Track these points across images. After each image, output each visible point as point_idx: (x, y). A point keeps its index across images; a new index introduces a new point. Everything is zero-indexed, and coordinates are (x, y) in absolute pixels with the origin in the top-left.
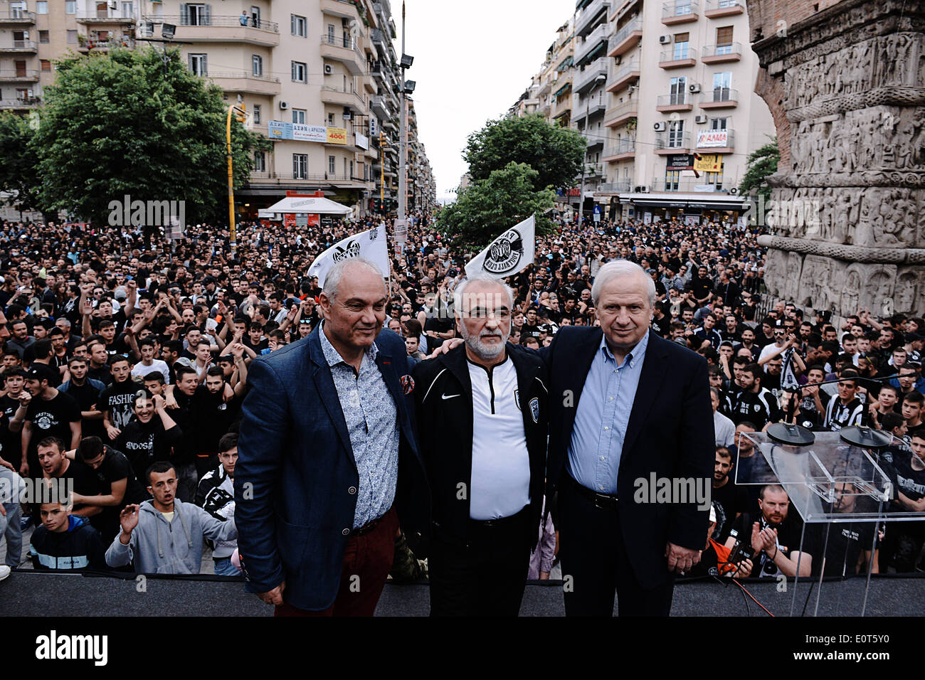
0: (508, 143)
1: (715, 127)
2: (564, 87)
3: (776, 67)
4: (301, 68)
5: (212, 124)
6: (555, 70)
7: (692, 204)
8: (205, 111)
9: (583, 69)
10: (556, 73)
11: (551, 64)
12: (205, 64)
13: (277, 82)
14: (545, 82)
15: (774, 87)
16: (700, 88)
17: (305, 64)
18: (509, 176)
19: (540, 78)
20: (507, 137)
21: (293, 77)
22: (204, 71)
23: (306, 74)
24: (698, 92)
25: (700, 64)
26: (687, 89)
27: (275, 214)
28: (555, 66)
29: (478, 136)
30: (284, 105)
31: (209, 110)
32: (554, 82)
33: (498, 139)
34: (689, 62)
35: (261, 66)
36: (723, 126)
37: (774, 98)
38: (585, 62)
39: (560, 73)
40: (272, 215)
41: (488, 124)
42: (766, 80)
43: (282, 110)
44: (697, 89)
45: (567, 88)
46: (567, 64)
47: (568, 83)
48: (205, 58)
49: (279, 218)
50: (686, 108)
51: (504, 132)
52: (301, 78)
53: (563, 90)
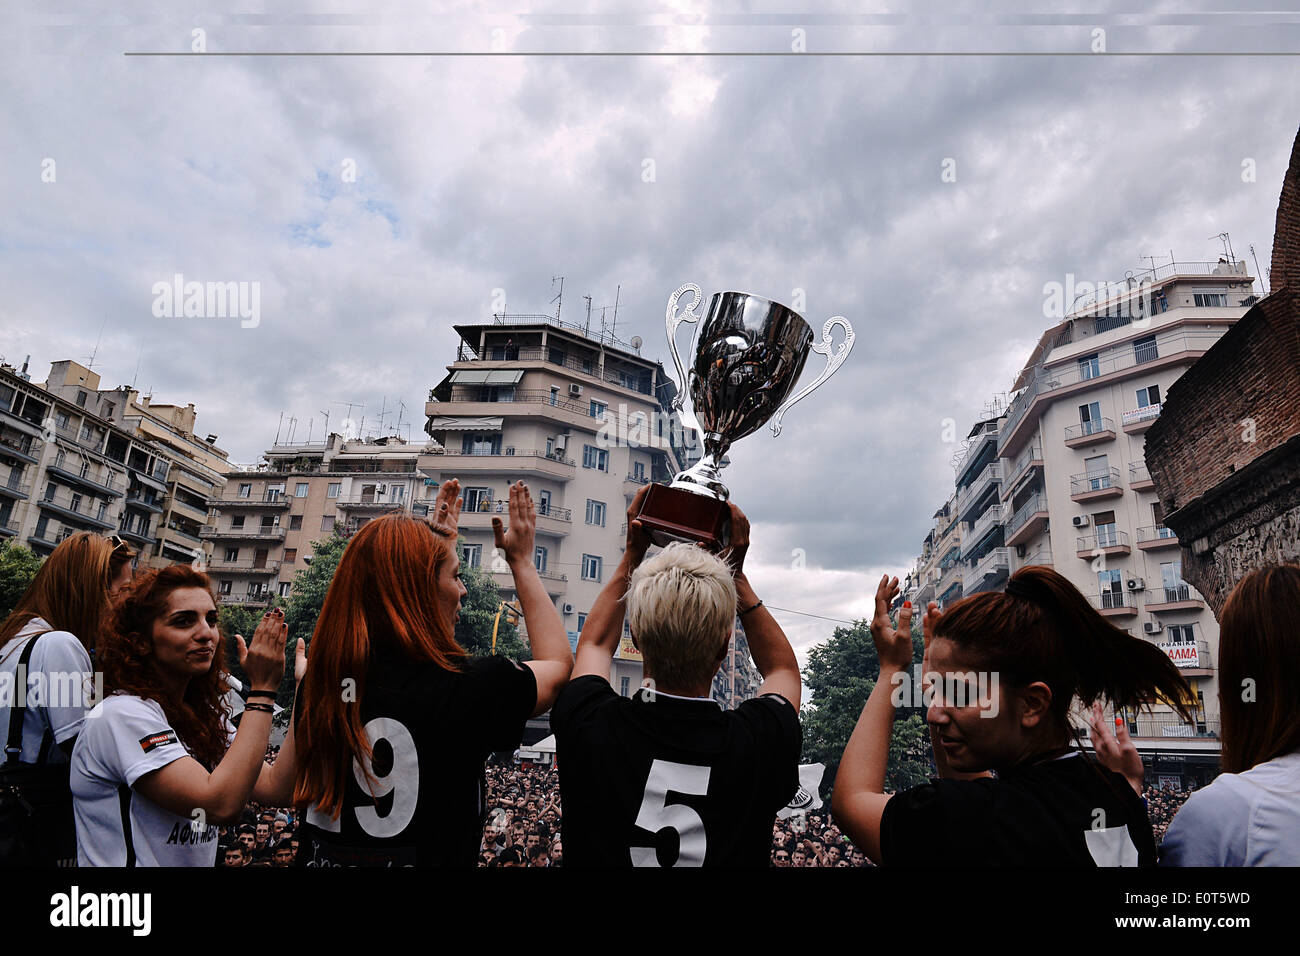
0: (866, 660)
1: (1177, 638)
2: (952, 588)
3: (1202, 545)
4: (594, 563)
5: (480, 623)
6: (936, 567)
7: (1164, 757)
8: (474, 608)
9: (974, 564)
10: (939, 570)
11: (931, 559)
12: (478, 558)
13: (563, 579)
14: (925, 582)
15: (1205, 572)
16: (1143, 584)
17: (599, 558)
18: (855, 695)
19: (918, 577)
20: (865, 653)
21: (584, 575)
22: (476, 564)
23: (599, 572)
24: (1142, 590)
25: (1136, 552)
26: (1124, 587)
27: (542, 754)
28: (936, 561)
29: (824, 651)
30: (569, 608)
31: (480, 607)
32: (938, 583)
33: (852, 656)
34: (1121, 550)
35: (545, 560)
36: (1190, 637)
37: (1208, 586)
38: (977, 554)
39: (945, 570)
40: (538, 756)
41: (838, 635)
42: (1194, 563)
43: (565, 614)
44: (1138, 586)
45: (956, 590)
46: (953, 560)
47: (956, 583)
48: (479, 550)
49: (546, 760)
50: (1128, 611)
51: (861, 647)
52: (593, 576)
53: (951, 594)
